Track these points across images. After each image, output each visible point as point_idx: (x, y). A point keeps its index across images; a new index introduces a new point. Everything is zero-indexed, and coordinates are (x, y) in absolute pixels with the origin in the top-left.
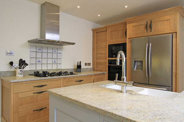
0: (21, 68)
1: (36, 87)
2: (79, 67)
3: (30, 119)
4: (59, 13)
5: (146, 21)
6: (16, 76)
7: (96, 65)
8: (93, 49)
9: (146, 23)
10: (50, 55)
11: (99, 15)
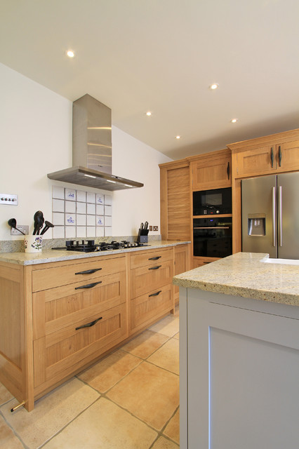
0: (38, 234)
1: (81, 275)
2: (144, 232)
3: (70, 348)
4: (110, 126)
5: (270, 147)
6: (24, 251)
7: (169, 229)
8: (162, 201)
9: (269, 151)
10: (91, 209)
11: (178, 137)
